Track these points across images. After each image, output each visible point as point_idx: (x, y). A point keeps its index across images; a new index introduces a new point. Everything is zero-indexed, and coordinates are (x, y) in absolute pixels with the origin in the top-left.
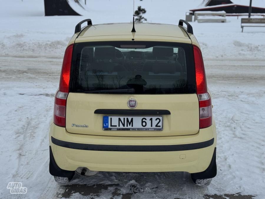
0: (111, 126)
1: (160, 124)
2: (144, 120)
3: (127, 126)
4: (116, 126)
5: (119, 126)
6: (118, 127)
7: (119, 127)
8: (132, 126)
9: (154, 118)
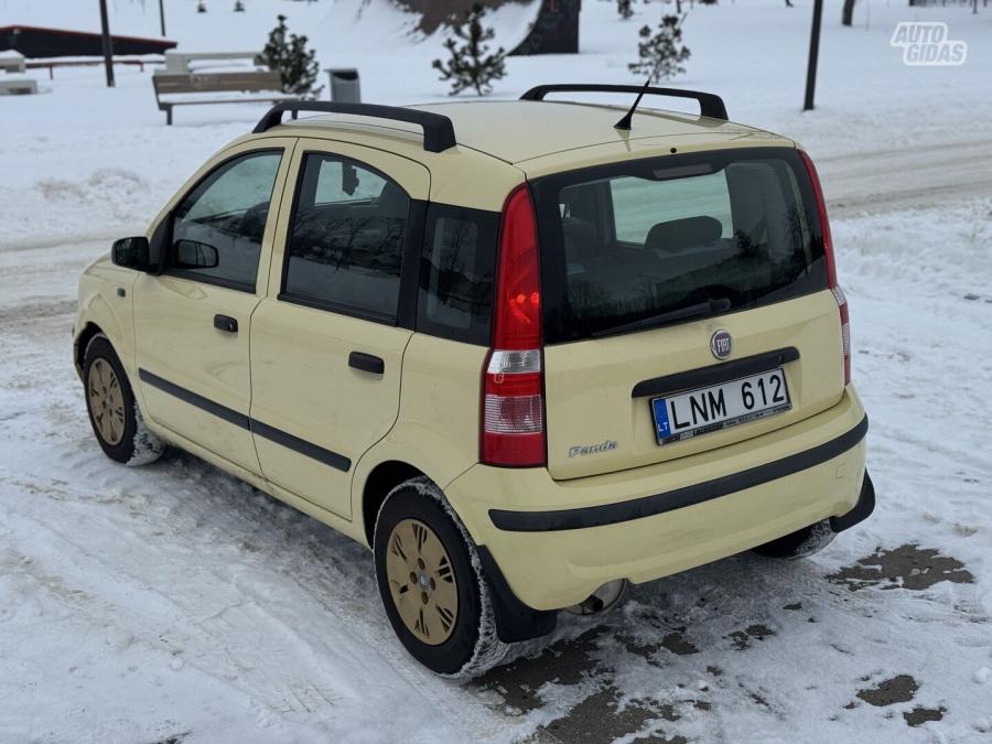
0: (677, 426)
1: (781, 393)
2: (747, 389)
3: (714, 417)
4: (687, 424)
5: (695, 422)
6: (692, 426)
7: (696, 426)
8: (725, 414)
9: (766, 377)
